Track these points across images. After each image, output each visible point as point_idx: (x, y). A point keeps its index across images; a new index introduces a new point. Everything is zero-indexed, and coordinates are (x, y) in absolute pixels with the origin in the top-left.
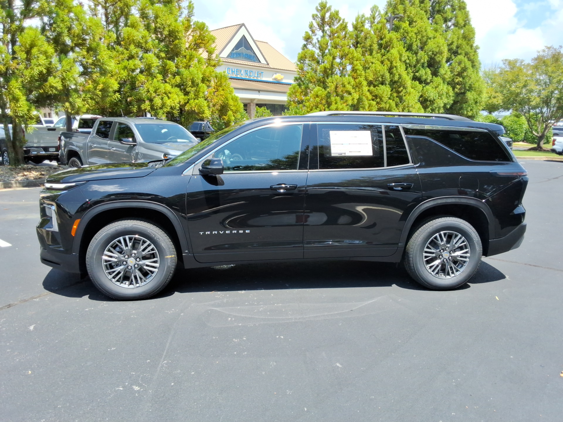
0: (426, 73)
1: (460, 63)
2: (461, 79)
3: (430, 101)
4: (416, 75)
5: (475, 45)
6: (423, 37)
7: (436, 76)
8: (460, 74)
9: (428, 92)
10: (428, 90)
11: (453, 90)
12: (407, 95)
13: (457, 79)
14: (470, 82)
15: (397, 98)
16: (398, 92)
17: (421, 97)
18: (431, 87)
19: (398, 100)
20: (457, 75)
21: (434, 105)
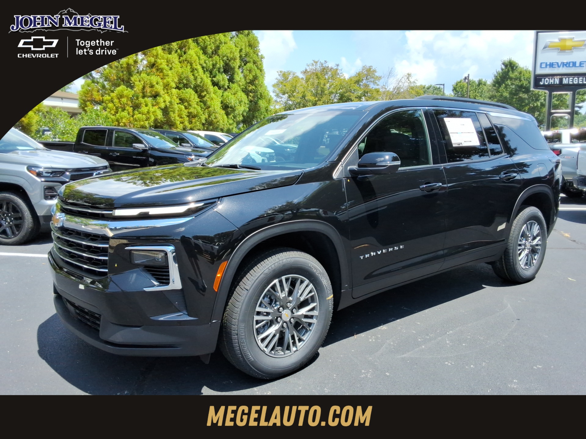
0: (223, 78)
1: (250, 71)
2: (254, 87)
3: (231, 108)
4: (213, 80)
5: (260, 54)
6: (216, 41)
7: (233, 82)
8: (252, 82)
9: (229, 98)
10: (228, 96)
11: (248, 98)
12: (212, 101)
13: (249, 86)
14: (260, 90)
15: (201, 103)
16: (200, 97)
17: (221, 103)
18: (230, 94)
19: (203, 105)
20: (249, 83)
21: (236, 112)
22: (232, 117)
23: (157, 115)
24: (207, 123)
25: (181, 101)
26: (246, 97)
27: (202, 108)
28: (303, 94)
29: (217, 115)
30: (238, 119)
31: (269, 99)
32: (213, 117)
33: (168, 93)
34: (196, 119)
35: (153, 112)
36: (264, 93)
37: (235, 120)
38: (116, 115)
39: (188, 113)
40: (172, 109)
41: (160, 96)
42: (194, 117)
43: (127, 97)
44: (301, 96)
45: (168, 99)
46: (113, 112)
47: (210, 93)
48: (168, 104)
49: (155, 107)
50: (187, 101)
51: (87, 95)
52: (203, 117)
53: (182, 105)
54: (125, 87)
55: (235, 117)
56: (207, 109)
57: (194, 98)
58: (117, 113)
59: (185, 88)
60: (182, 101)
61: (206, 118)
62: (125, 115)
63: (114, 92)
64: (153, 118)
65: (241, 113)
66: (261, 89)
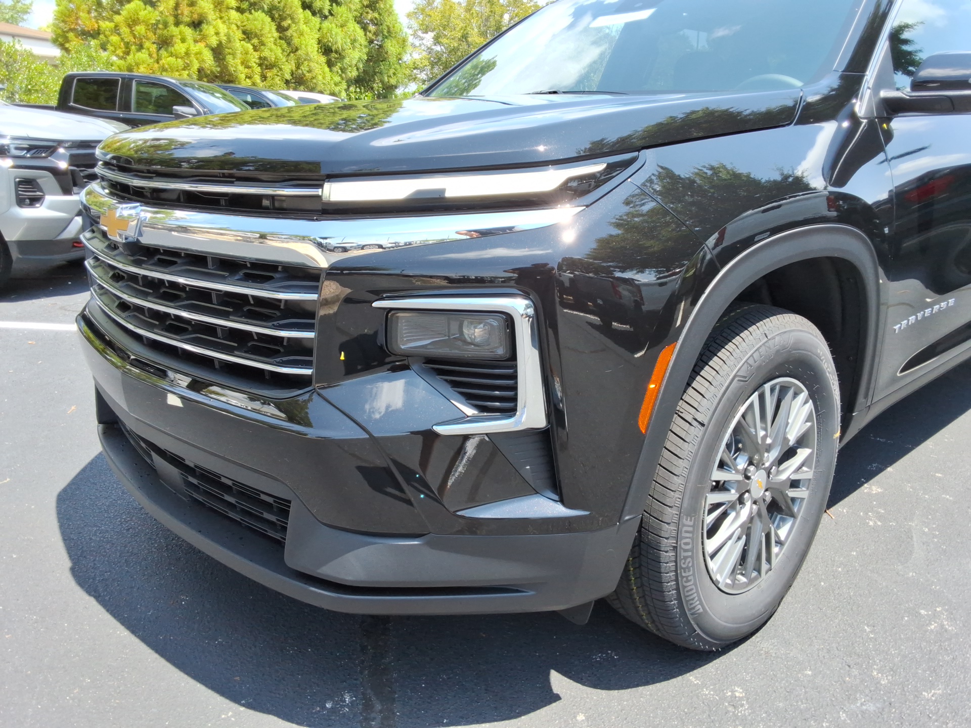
7: (338, 4)
8: (372, 5)
9: (331, 34)
10: (330, 30)
11: (365, 35)
12: (301, 37)
13: (367, 13)
14: (388, 21)
15: (282, 41)
16: (281, 29)
17: (319, 44)
18: (334, 25)
19: (285, 46)
20: (367, 7)
21: (347, 60)
22: (339, 71)
23: (203, 61)
24: (293, 81)
25: (245, 35)
26: (363, 34)
27: (283, 51)
28: (463, 32)
29: (312, 64)
30: (350, 75)
31: (404, 38)
32: (304, 68)
33: (221, 18)
34: (275, 71)
35: (196, 54)
36: (394, 27)
37: (344, 75)
38: (126, 58)
39: (260, 58)
40: (230, 51)
41: (208, 23)
42: (270, 67)
43: (146, 23)
44: (459, 35)
45: (223, 28)
46: (119, 52)
47: (298, 22)
48: (224, 39)
49: (200, 43)
50: (256, 36)
51: (68, 19)
52: (288, 68)
53: (247, 43)
54: (142, 4)
55: (343, 70)
56: (293, 52)
57: (271, 29)
58: (128, 53)
59: (253, 11)
60: (248, 35)
61: (292, 71)
62: (145, 59)
63: (119, 14)
64: (196, 66)
65: (354, 62)
66: (390, 18)
